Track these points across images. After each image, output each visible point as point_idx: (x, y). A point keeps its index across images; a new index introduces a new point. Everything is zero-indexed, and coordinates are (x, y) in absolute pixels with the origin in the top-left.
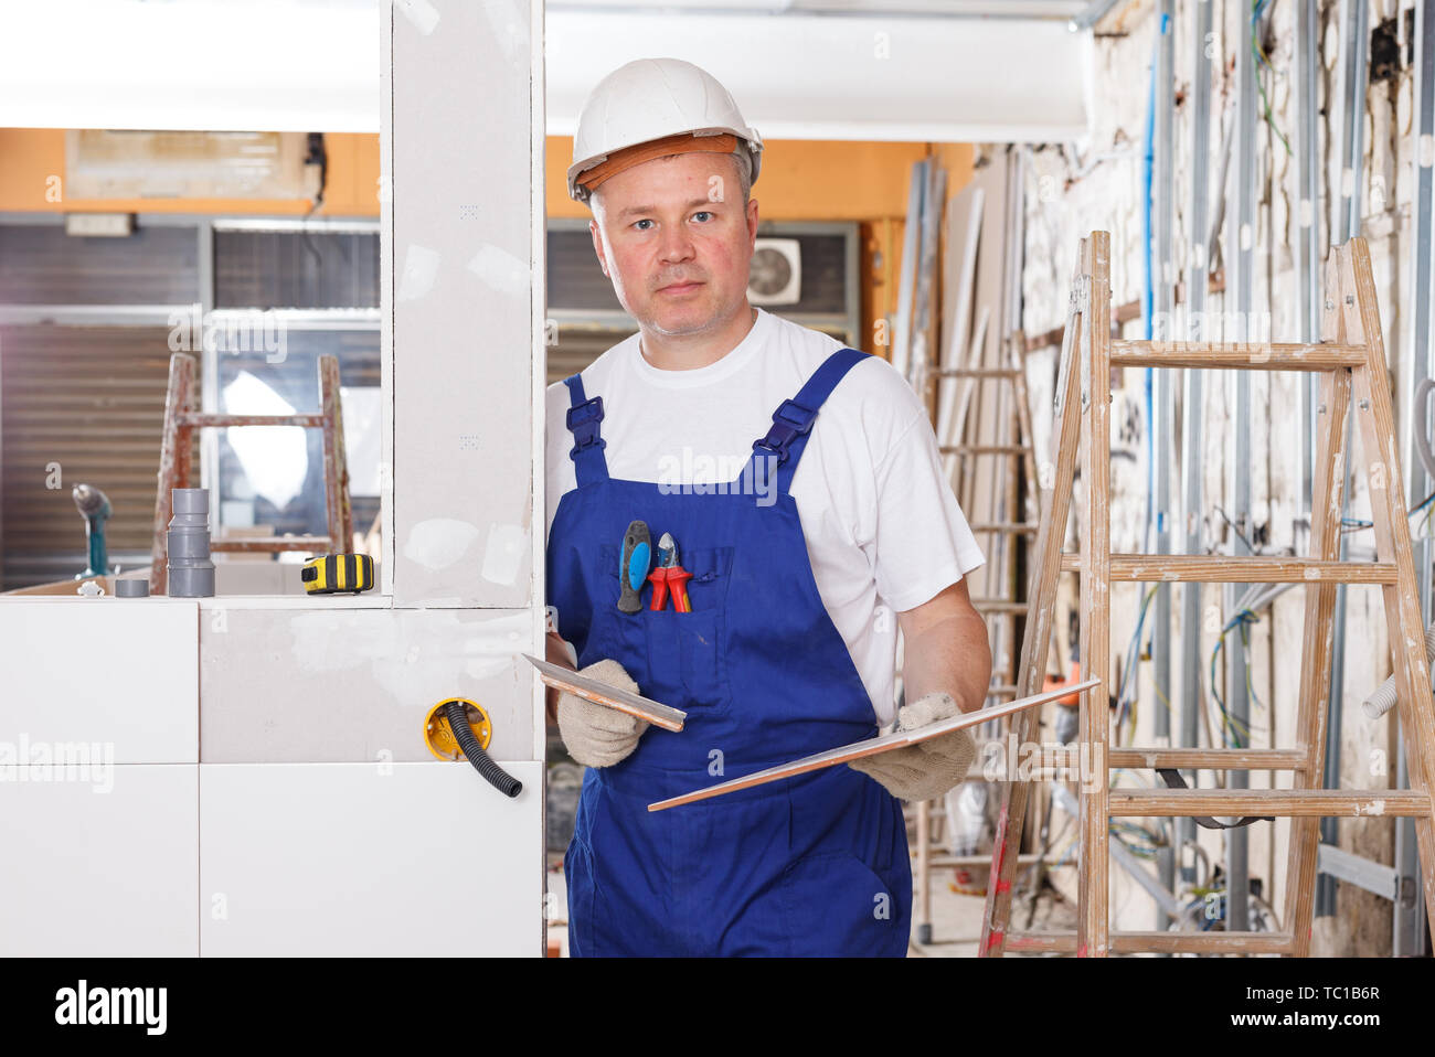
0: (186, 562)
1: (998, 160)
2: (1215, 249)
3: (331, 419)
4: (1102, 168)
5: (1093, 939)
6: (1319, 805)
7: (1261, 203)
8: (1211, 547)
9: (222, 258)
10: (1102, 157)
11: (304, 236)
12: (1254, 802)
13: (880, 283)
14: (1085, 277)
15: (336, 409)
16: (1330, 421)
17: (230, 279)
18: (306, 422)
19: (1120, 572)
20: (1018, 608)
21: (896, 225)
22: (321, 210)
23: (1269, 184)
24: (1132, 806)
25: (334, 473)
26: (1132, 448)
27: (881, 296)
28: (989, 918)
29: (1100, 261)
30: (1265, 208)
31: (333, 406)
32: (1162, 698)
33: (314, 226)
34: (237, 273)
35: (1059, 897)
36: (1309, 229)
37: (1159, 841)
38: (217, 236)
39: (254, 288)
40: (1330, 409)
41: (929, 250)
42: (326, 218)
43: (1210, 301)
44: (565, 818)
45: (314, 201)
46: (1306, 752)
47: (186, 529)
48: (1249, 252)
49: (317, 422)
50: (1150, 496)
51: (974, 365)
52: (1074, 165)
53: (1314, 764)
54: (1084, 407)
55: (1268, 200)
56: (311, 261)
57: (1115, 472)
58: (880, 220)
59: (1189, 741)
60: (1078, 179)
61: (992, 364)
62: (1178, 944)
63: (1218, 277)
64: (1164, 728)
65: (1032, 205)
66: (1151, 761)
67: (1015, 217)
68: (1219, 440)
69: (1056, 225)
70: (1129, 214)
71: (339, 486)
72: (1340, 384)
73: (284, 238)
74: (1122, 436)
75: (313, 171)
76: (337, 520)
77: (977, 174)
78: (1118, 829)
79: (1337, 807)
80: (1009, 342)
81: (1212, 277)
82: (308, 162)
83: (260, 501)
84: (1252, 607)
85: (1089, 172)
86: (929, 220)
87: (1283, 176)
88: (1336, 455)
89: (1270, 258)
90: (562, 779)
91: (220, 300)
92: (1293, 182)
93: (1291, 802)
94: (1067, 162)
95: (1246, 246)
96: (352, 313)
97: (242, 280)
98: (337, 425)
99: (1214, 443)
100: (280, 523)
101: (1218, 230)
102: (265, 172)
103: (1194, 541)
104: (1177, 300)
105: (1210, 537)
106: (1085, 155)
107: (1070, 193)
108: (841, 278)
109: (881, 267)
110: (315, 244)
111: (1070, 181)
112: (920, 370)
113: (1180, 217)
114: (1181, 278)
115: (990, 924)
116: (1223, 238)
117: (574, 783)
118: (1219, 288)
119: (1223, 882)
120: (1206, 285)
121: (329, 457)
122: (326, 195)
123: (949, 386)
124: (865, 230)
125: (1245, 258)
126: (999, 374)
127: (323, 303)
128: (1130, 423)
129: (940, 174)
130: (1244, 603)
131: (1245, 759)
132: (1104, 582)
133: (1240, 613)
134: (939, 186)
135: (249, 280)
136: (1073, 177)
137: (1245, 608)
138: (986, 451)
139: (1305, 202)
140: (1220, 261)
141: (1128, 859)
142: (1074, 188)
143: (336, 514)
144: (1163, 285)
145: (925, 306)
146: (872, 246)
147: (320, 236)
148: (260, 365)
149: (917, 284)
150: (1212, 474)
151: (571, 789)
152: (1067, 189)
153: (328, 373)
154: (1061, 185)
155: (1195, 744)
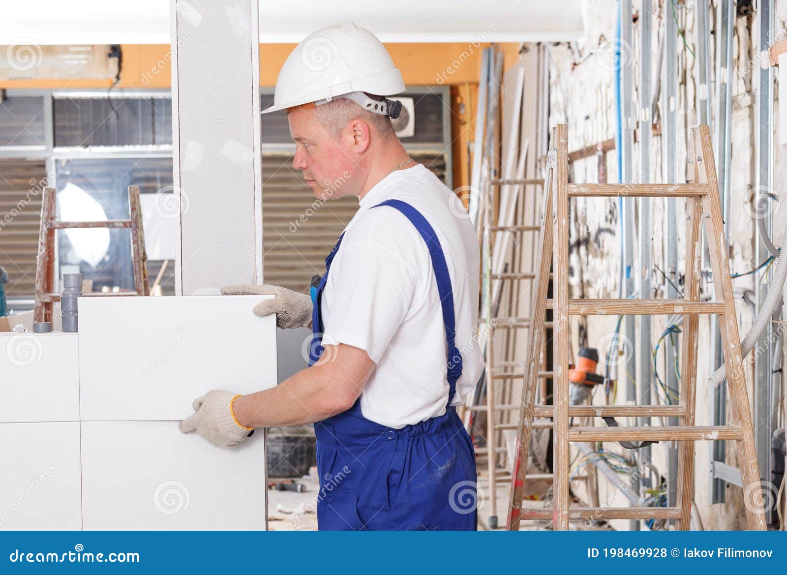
0: (71, 313)
1: (533, 50)
2: (656, 109)
3: (136, 223)
4: (593, 57)
5: (560, 508)
6: (683, 434)
7: (681, 84)
8: (657, 287)
9: (57, 116)
10: (592, 51)
11: (109, 101)
12: (647, 433)
13: (465, 123)
14: (554, 149)
15: (139, 217)
16: (692, 224)
17: (64, 128)
18: (122, 225)
19: (574, 310)
20: (548, 324)
21: (473, 87)
22: (118, 85)
23: (685, 72)
24: (581, 436)
25: (139, 255)
26: (612, 227)
27: (464, 131)
28: (512, 502)
29: (562, 141)
30: (683, 86)
31: (137, 215)
32: (631, 378)
33: (114, 95)
34: (67, 124)
35: (576, 499)
36: (706, 100)
37: (631, 463)
38: (54, 101)
39: (78, 133)
40: (692, 218)
41: (494, 103)
42: (122, 90)
43: (654, 141)
44: (274, 456)
45: (115, 80)
46: (685, 406)
47: (71, 295)
48: (674, 113)
49: (128, 224)
50: (622, 256)
51: (520, 177)
52: (577, 55)
53: (689, 413)
54: (554, 220)
55: (684, 82)
56: (112, 116)
57: (603, 241)
58: (463, 84)
59: (646, 402)
60: (579, 63)
61: (531, 176)
62: (617, 514)
63: (658, 126)
64: (632, 395)
65: (553, 78)
66: (599, 413)
67: (544, 85)
68: (660, 223)
69: (567, 90)
70: (609, 86)
71: (141, 262)
72: (697, 204)
73: (95, 102)
74: (606, 220)
75: (114, 61)
76: (141, 282)
77: (521, 57)
78: (606, 457)
79: (692, 435)
80: (540, 161)
81: (654, 126)
82: (110, 56)
83: (83, 264)
84: (677, 323)
85: (586, 59)
86: (493, 84)
87: (692, 69)
88: (696, 243)
89: (686, 116)
90: (273, 433)
91: (57, 141)
92: (696, 73)
93: (668, 433)
94: (573, 53)
95: (672, 109)
96: (138, 148)
97: (72, 128)
98: (139, 226)
99: (657, 225)
100: (97, 278)
101: (657, 99)
102: (84, 62)
103: (646, 284)
104: (635, 141)
105: (657, 281)
106: (583, 49)
107: (575, 71)
108: (440, 120)
109: (465, 113)
110: (114, 105)
111: (575, 64)
112: (485, 181)
113: (637, 90)
114: (638, 127)
115: (512, 505)
116: (659, 104)
117: (280, 435)
118: (659, 133)
119: (665, 486)
120: (651, 132)
121: (135, 245)
122: (121, 76)
123: (506, 189)
124: (454, 91)
125: (671, 116)
126: (535, 182)
127: (121, 143)
128: (611, 212)
129: (499, 56)
130: (672, 321)
131: (651, 411)
132: (566, 316)
133: (670, 327)
134: (499, 63)
135: (76, 128)
136: (577, 62)
137: (673, 323)
138: (528, 229)
139: (703, 85)
140: (659, 117)
141: (611, 474)
142: (577, 68)
143: (140, 278)
144: (627, 129)
145: (491, 136)
146: (459, 100)
147: (118, 101)
148: (83, 181)
149: (487, 123)
150: (657, 243)
151: (278, 438)
152: (573, 69)
153: (134, 196)
154: (570, 66)
155: (649, 403)
